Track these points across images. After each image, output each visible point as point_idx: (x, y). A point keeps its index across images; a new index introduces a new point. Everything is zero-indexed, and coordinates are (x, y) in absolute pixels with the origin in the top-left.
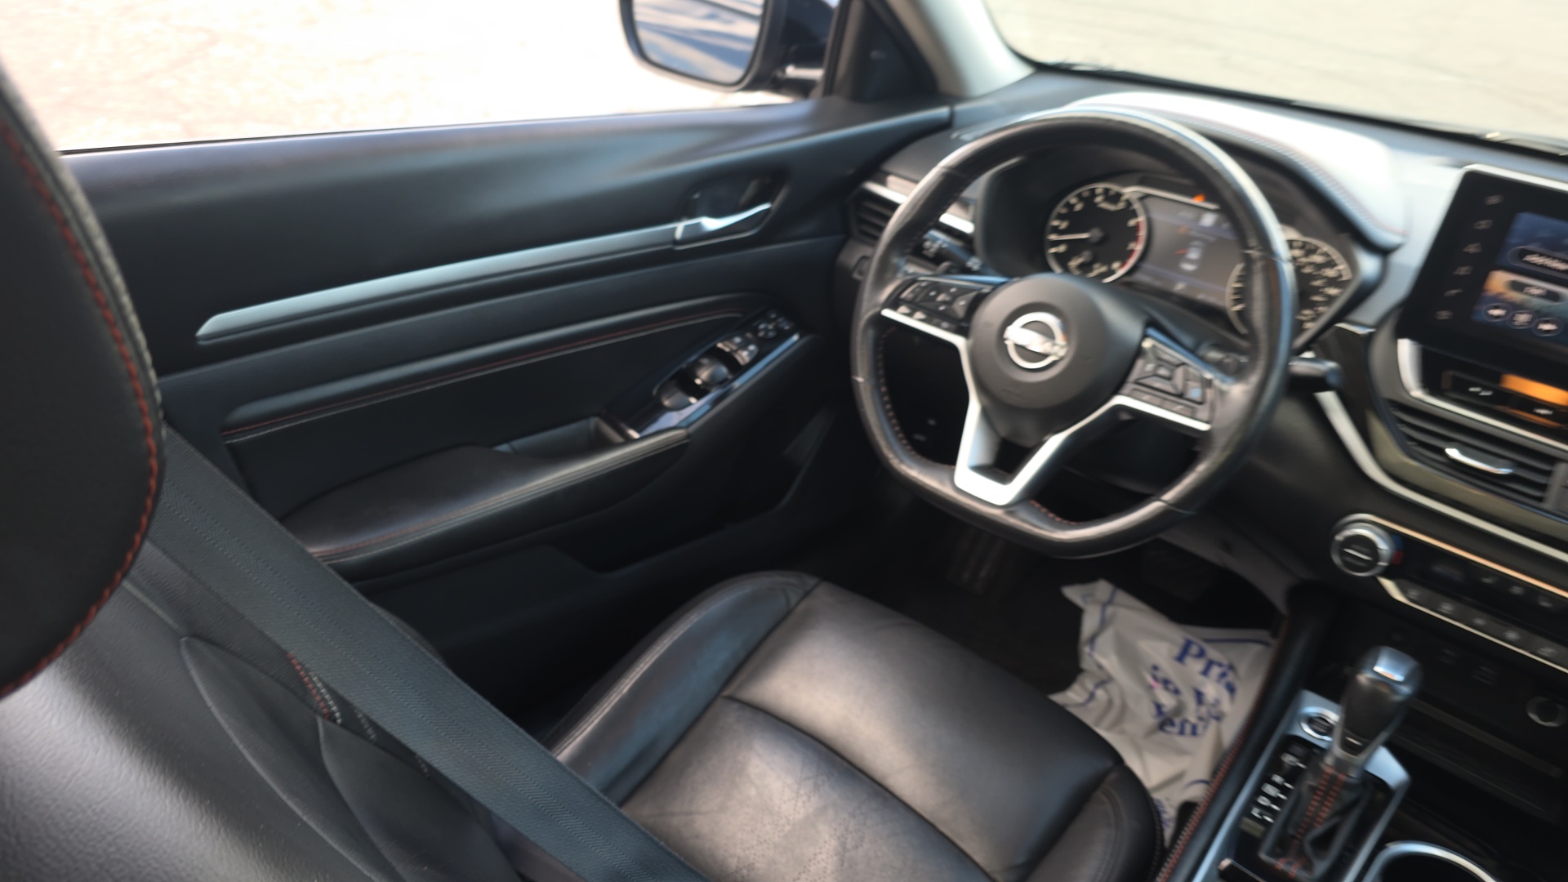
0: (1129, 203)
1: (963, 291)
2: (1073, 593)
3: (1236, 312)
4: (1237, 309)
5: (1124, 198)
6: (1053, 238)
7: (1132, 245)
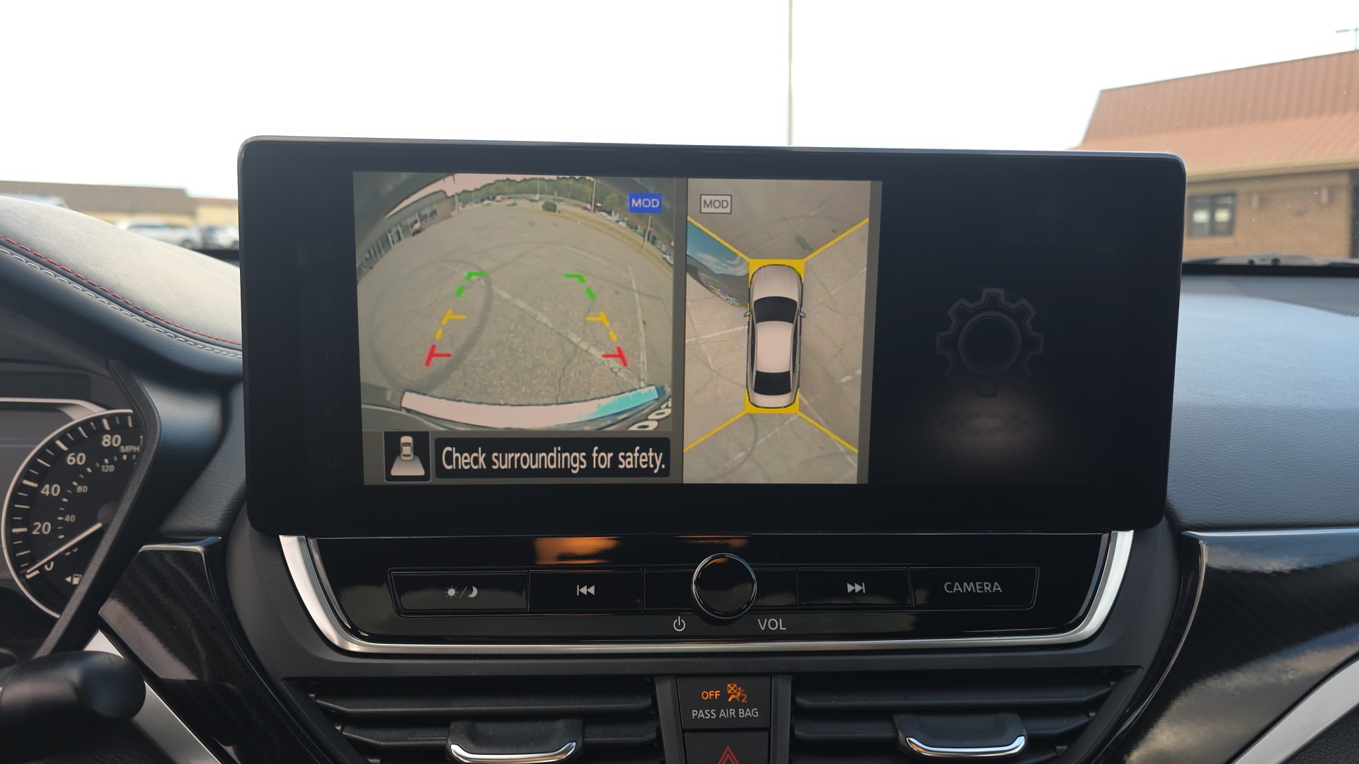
3: (29, 584)
4: (32, 573)
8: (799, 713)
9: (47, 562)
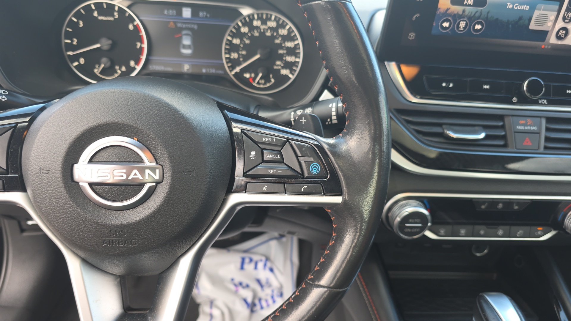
0: (121, 11)
5: (116, 8)
6: (70, 53)
7: (139, 44)
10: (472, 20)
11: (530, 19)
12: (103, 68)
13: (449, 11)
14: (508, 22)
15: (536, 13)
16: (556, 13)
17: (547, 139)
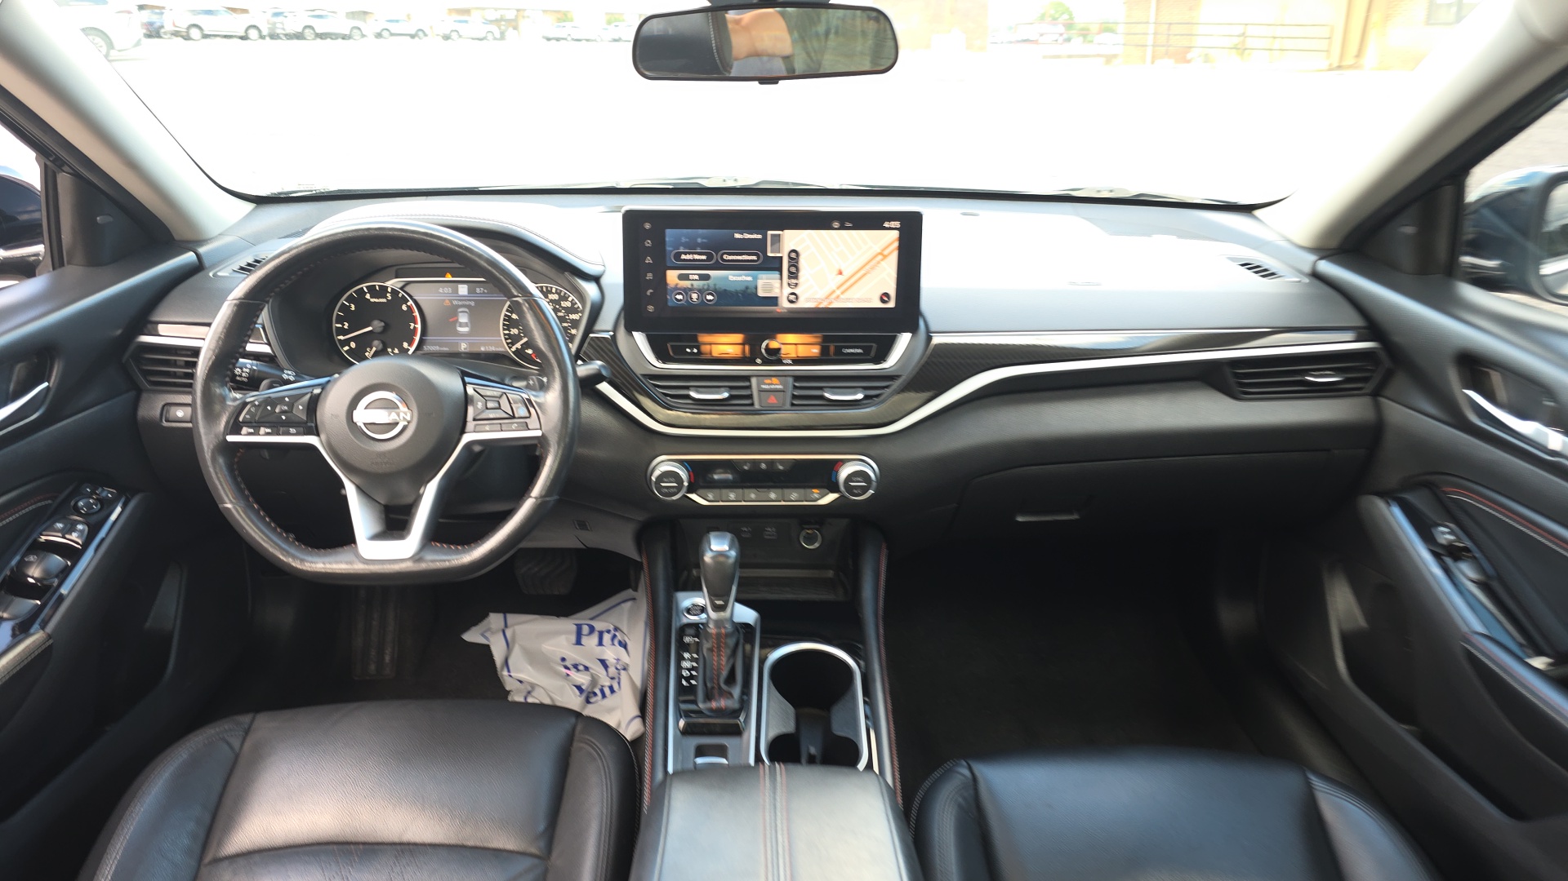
0: (394, 292)
1: (295, 399)
2: (472, 636)
3: (513, 352)
4: (514, 349)
5: (389, 290)
6: (341, 337)
7: (412, 325)
8: (795, 387)
9: (518, 345)
10: (701, 291)
11: (756, 288)
12: (376, 351)
13: (679, 286)
14: (737, 292)
15: (760, 283)
16: (779, 281)
17: (794, 397)
